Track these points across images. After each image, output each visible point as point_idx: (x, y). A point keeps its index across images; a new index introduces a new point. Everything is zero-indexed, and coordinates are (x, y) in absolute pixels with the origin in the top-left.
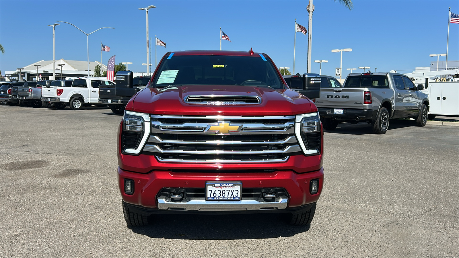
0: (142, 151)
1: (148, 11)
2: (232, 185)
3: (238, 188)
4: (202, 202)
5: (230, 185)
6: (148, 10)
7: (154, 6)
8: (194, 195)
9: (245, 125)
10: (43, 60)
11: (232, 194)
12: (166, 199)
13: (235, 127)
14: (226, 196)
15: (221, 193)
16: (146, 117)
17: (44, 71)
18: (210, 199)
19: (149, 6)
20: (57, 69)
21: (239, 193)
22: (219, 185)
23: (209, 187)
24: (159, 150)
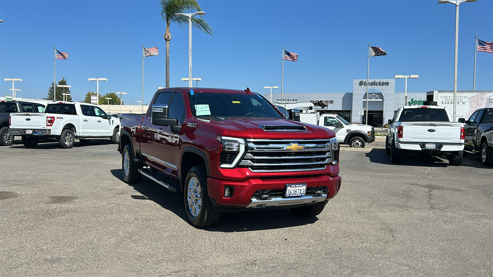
0: (238, 165)
2: (302, 185)
3: (304, 187)
4: (280, 199)
5: (300, 186)
7: (2, 21)
8: (275, 194)
9: (306, 145)
11: (301, 192)
12: (257, 199)
13: (301, 147)
14: (297, 193)
15: (295, 192)
16: (241, 141)
18: (288, 196)
21: (305, 191)
22: (294, 186)
23: (289, 188)
24: (253, 164)
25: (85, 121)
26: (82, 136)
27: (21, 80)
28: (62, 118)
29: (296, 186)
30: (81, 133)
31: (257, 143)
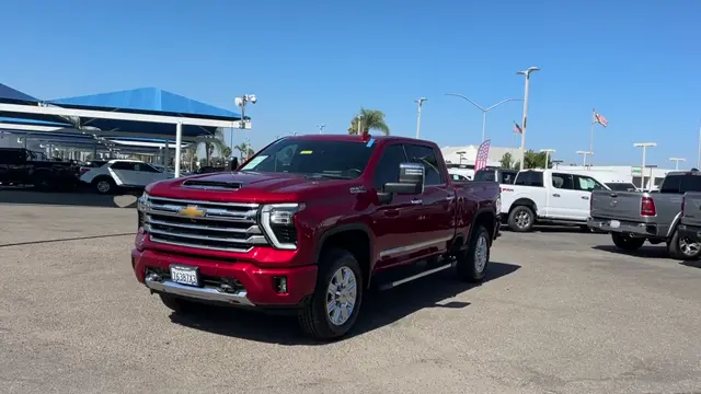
1: (528, 76)
2: (189, 269)
6: (528, 73)
7: (537, 68)
13: (200, 212)
14: (187, 280)
15: (183, 277)
18: (175, 281)
19: (530, 68)
20: (464, 158)
21: (196, 279)
22: (179, 268)
23: (173, 270)
24: (150, 229)
25: (555, 195)
26: (548, 217)
27: (655, 144)
28: (512, 190)
29: (181, 268)
30: (547, 213)
31: (155, 202)
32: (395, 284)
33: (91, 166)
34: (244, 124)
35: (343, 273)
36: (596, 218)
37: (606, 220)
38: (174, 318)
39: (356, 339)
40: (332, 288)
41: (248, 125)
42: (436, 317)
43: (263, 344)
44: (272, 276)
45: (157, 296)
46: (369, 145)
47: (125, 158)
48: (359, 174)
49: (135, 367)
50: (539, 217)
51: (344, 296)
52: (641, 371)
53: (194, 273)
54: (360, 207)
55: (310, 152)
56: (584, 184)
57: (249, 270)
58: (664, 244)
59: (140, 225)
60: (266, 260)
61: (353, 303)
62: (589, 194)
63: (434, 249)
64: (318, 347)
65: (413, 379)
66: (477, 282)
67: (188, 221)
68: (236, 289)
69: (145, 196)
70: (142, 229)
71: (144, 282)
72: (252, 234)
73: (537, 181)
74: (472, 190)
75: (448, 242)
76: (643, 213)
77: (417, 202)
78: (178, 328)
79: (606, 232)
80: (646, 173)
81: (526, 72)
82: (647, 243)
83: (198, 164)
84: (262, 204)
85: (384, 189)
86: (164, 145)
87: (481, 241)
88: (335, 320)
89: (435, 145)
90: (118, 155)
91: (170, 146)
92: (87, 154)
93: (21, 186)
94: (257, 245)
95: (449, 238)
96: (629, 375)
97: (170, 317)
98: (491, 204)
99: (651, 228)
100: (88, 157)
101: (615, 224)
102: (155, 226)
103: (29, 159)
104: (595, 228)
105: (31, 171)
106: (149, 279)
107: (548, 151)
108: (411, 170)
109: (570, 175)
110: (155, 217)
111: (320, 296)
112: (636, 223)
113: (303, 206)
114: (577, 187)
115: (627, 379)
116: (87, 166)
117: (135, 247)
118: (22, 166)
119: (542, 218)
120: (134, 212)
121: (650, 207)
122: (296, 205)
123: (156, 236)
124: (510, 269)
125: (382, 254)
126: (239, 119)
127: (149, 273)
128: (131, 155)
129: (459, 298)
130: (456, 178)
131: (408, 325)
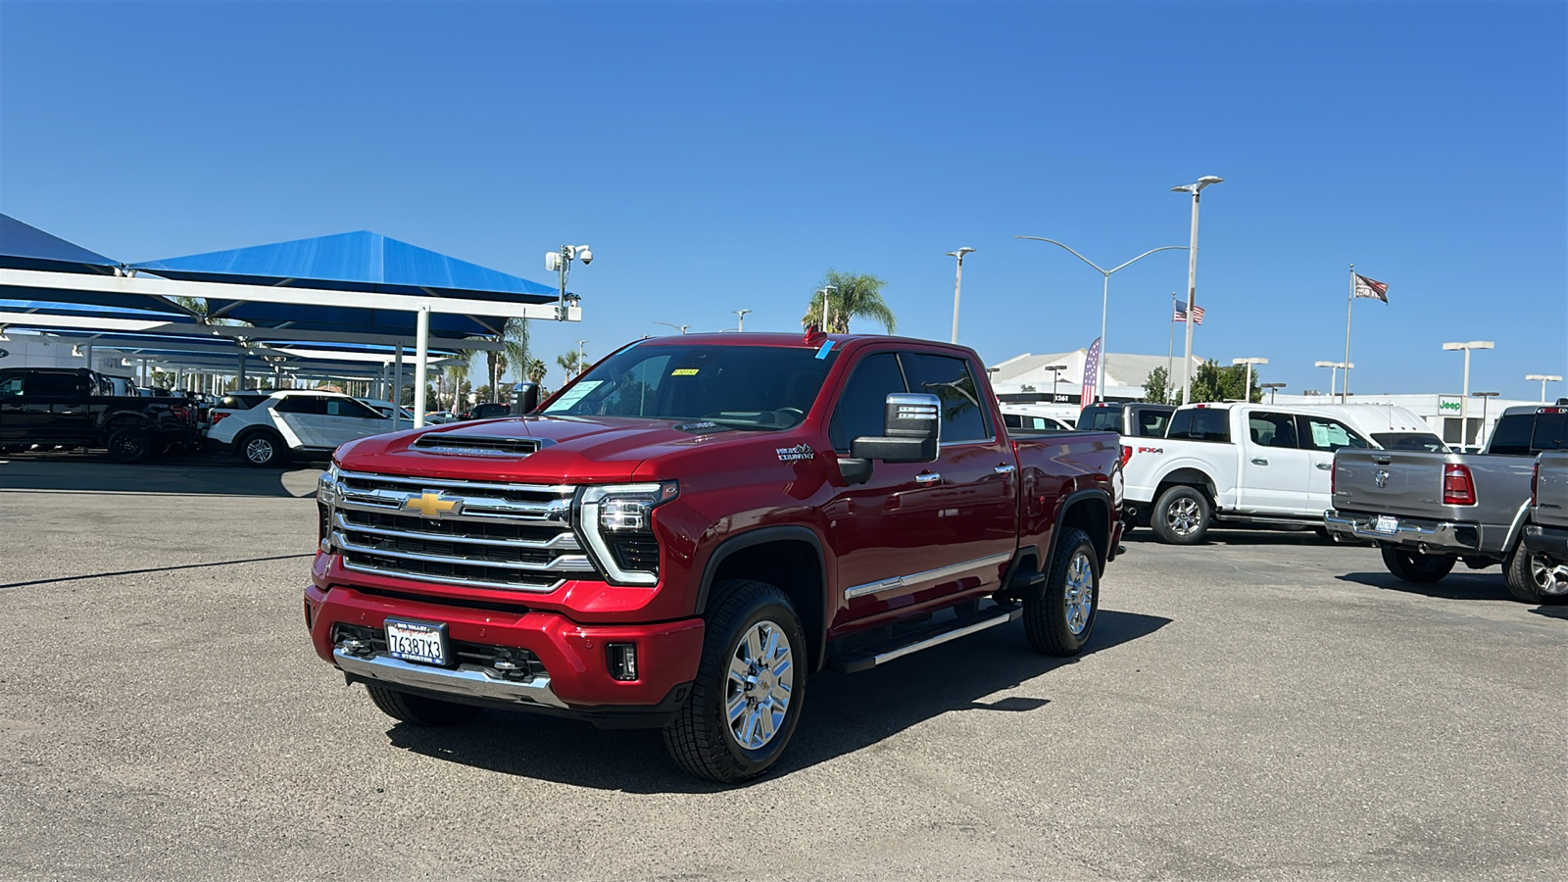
1: (1198, 195)
2: (426, 630)
4: (383, 661)
5: (422, 628)
6: (1198, 190)
7: (1216, 178)
10: (1029, 355)
11: (430, 651)
14: (421, 653)
15: (412, 646)
17: (1023, 387)
18: (395, 655)
19: (1200, 179)
20: (1063, 381)
21: (441, 651)
22: (405, 626)
23: (392, 630)
24: (343, 542)
25: (1255, 461)
26: (1242, 510)
27: (1490, 345)
28: (1161, 451)
29: (410, 627)
30: (1239, 501)
31: (352, 483)
32: (880, 659)
33: (233, 406)
34: (565, 310)
35: (762, 634)
36: (1344, 512)
37: (1368, 515)
38: (398, 738)
39: (792, 780)
40: (737, 669)
41: (575, 313)
42: (971, 733)
43: (589, 791)
44: (606, 641)
45: (361, 688)
46: (821, 355)
47: (309, 388)
48: (799, 418)
49: (307, 843)
50: (1221, 511)
51: (765, 686)
52: (1410, 846)
53: (435, 637)
54: (802, 492)
55: (694, 372)
56: (1321, 435)
57: (554, 629)
58: (1496, 569)
59: (323, 534)
60: (591, 607)
61: (786, 701)
62: (1329, 458)
63: (971, 581)
64: (708, 797)
65: (910, 866)
66: (1070, 655)
67: (423, 524)
68: (527, 672)
69: (334, 471)
70: (327, 543)
71: (332, 659)
72: (561, 552)
73: (1215, 430)
74: (1066, 450)
75: (1001, 566)
76: (1448, 500)
77: (928, 478)
78: (406, 757)
79: (1366, 543)
80: (1472, 408)
81: (1194, 188)
82: (1460, 567)
83: (472, 399)
84: (582, 485)
85: (852, 450)
86: (392, 358)
87: (1079, 562)
88: (745, 738)
89: (971, 352)
90: (293, 381)
91: (406, 359)
92: (228, 379)
93: (80, 450)
94: (570, 576)
95: (1006, 558)
96: (1386, 856)
97: (388, 733)
98: (1100, 482)
99: (1465, 532)
100: (230, 386)
101: (1387, 525)
102: (352, 537)
103: (96, 391)
104: (1342, 534)
105: (100, 419)
106: (340, 652)
107: (1252, 361)
108: (912, 408)
109: (1289, 417)
110: (353, 516)
111: (712, 685)
112: (1431, 522)
113: (671, 490)
114: (1307, 443)
115: (1379, 863)
116: (222, 405)
117: (311, 583)
118: (80, 409)
119: (1228, 512)
120: (312, 506)
121: (1464, 486)
122: (656, 487)
123: (356, 557)
124: (1146, 625)
125: (851, 593)
126: (557, 299)
127: (341, 639)
128: (324, 381)
129: (1025, 690)
130: (1039, 425)
131: (909, 748)
